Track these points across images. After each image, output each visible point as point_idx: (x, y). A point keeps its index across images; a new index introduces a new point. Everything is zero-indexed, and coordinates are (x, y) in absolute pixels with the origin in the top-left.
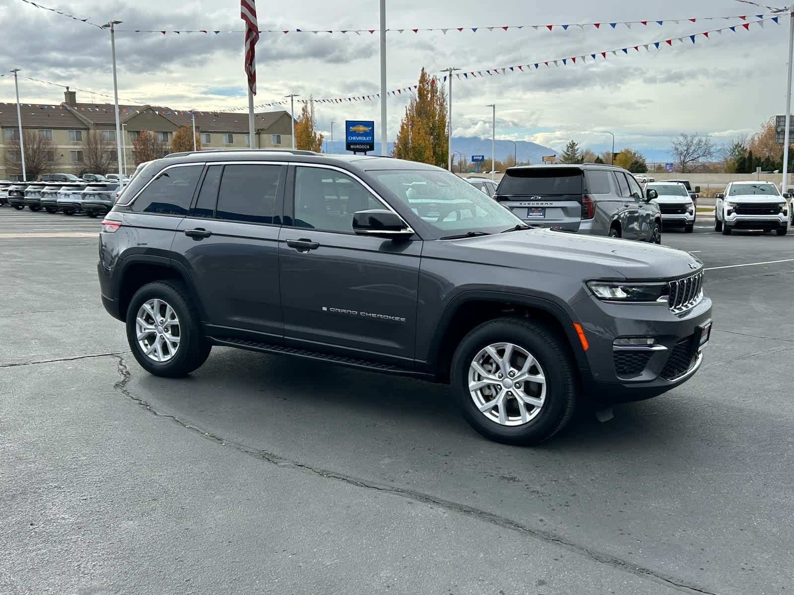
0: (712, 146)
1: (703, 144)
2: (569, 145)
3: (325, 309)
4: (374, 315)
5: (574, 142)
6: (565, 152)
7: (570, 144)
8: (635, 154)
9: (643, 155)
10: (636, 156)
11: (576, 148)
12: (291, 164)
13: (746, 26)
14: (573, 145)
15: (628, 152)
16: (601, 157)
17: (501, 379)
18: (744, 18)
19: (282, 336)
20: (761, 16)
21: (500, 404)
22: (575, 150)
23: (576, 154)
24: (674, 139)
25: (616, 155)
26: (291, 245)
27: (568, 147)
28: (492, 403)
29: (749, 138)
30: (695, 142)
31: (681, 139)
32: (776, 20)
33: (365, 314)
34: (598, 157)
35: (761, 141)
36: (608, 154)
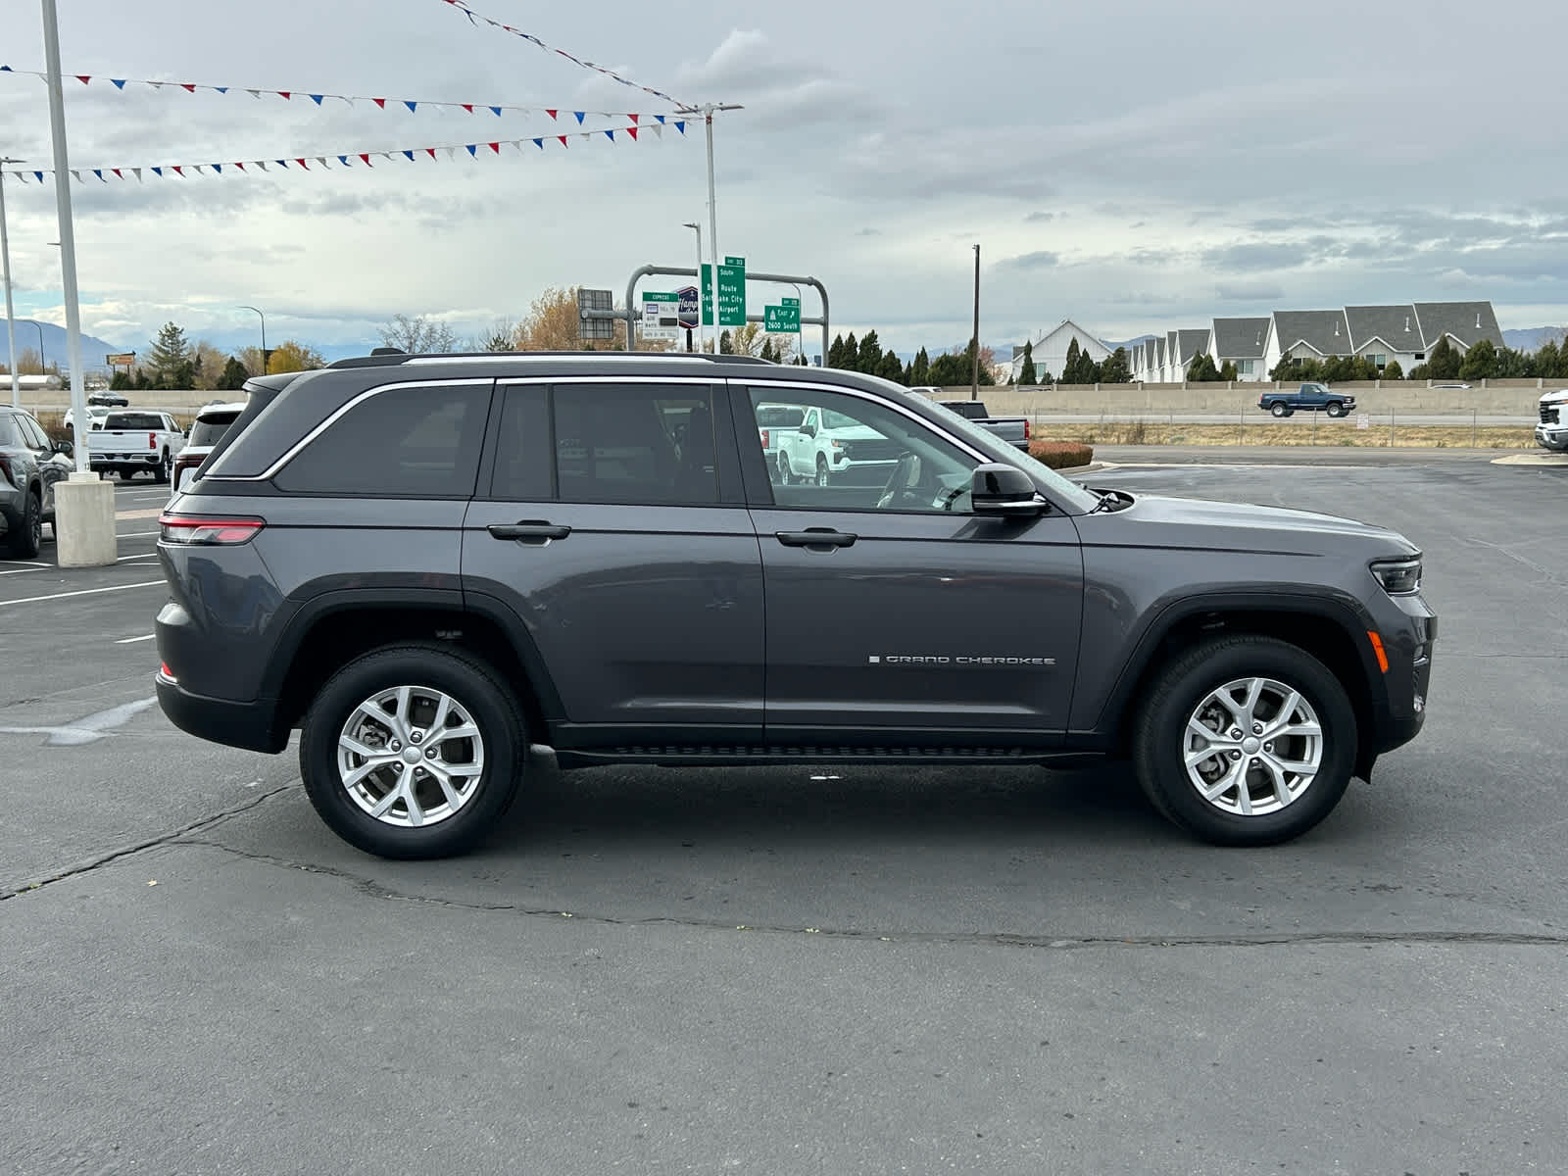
0: (454, 341)
1: (437, 336)
2: (164, 333)
3: (874, 659)
4: (986, 660)
5: (175, 325)
6: (157, 347)
7: (168, 331)
8: (306, 353)
9: (324, 356)
10: (310, 357)
11: (181, 338)
12: (731, 381)
13: (633, 132)
14: (173, 333)
15: (291, 347)
16: (238, 358)
17: (1239, 741)
18: (634, 117)
19: (761, 726)
20: (661, 118)
21: (1242, 782)
22: (178, 342)
23: (181, 350)
24: (384, 326)
25: (267, 354)
26: (786, 541)
27: (164, 336)
28: (1226, 784)
29: (515, 326)
30: (423, 332)
31: (397, 325)
32: (681, 126)
33: (968, 660)
34: (232, 358)
35: (537, 335)
36: (252, 351)
